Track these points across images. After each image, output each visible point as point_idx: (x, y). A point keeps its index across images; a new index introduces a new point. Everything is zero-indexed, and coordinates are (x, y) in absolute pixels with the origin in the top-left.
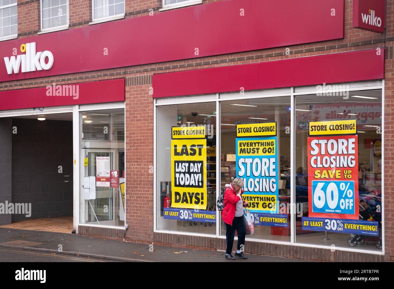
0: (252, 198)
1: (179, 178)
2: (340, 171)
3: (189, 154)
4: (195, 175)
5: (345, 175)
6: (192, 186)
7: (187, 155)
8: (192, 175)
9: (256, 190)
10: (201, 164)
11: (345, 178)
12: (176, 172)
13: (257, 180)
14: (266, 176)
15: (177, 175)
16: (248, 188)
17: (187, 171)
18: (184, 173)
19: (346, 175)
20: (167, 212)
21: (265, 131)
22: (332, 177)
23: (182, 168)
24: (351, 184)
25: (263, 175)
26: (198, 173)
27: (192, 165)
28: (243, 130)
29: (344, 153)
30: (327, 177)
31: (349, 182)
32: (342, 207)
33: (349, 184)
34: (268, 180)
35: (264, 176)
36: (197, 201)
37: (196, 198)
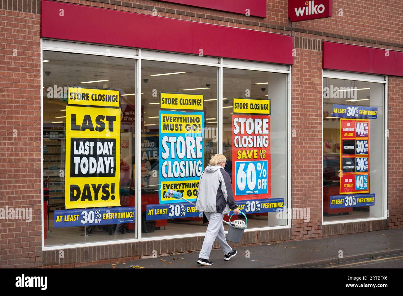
0: (177, 186)
1: (79, 164)
2: (257, 151)
3: (95, 129)
4: (105, 158)
5: (260, 155)
6: (101, 175)
7: (92, 129)
8: (101, 159)
9: (183, 175)
10: (112, 143)
11: (261, 158)
12: (73, 156)
13: (182, 163)
14: (192, 158)
15: (77, 160)
16: (173, 173)
17: (92, 153)
18: (88, 156)
19: (262, 155)
20: (60, 216)
21: (192, 105)
22: (250, 157)
23: (85, 149)
24: (265, 163)
25: (189, 156)
26: (110, 156)
27: (99, 144)
28: (167, 100)
29: (260, 133)
30: (246, 158)
31: (263, 162)
32: (259, 188)
33: (264, 163)
34: (195, 162)
35: (190, 158)
36: (105, 195)
37: (104, 191)
